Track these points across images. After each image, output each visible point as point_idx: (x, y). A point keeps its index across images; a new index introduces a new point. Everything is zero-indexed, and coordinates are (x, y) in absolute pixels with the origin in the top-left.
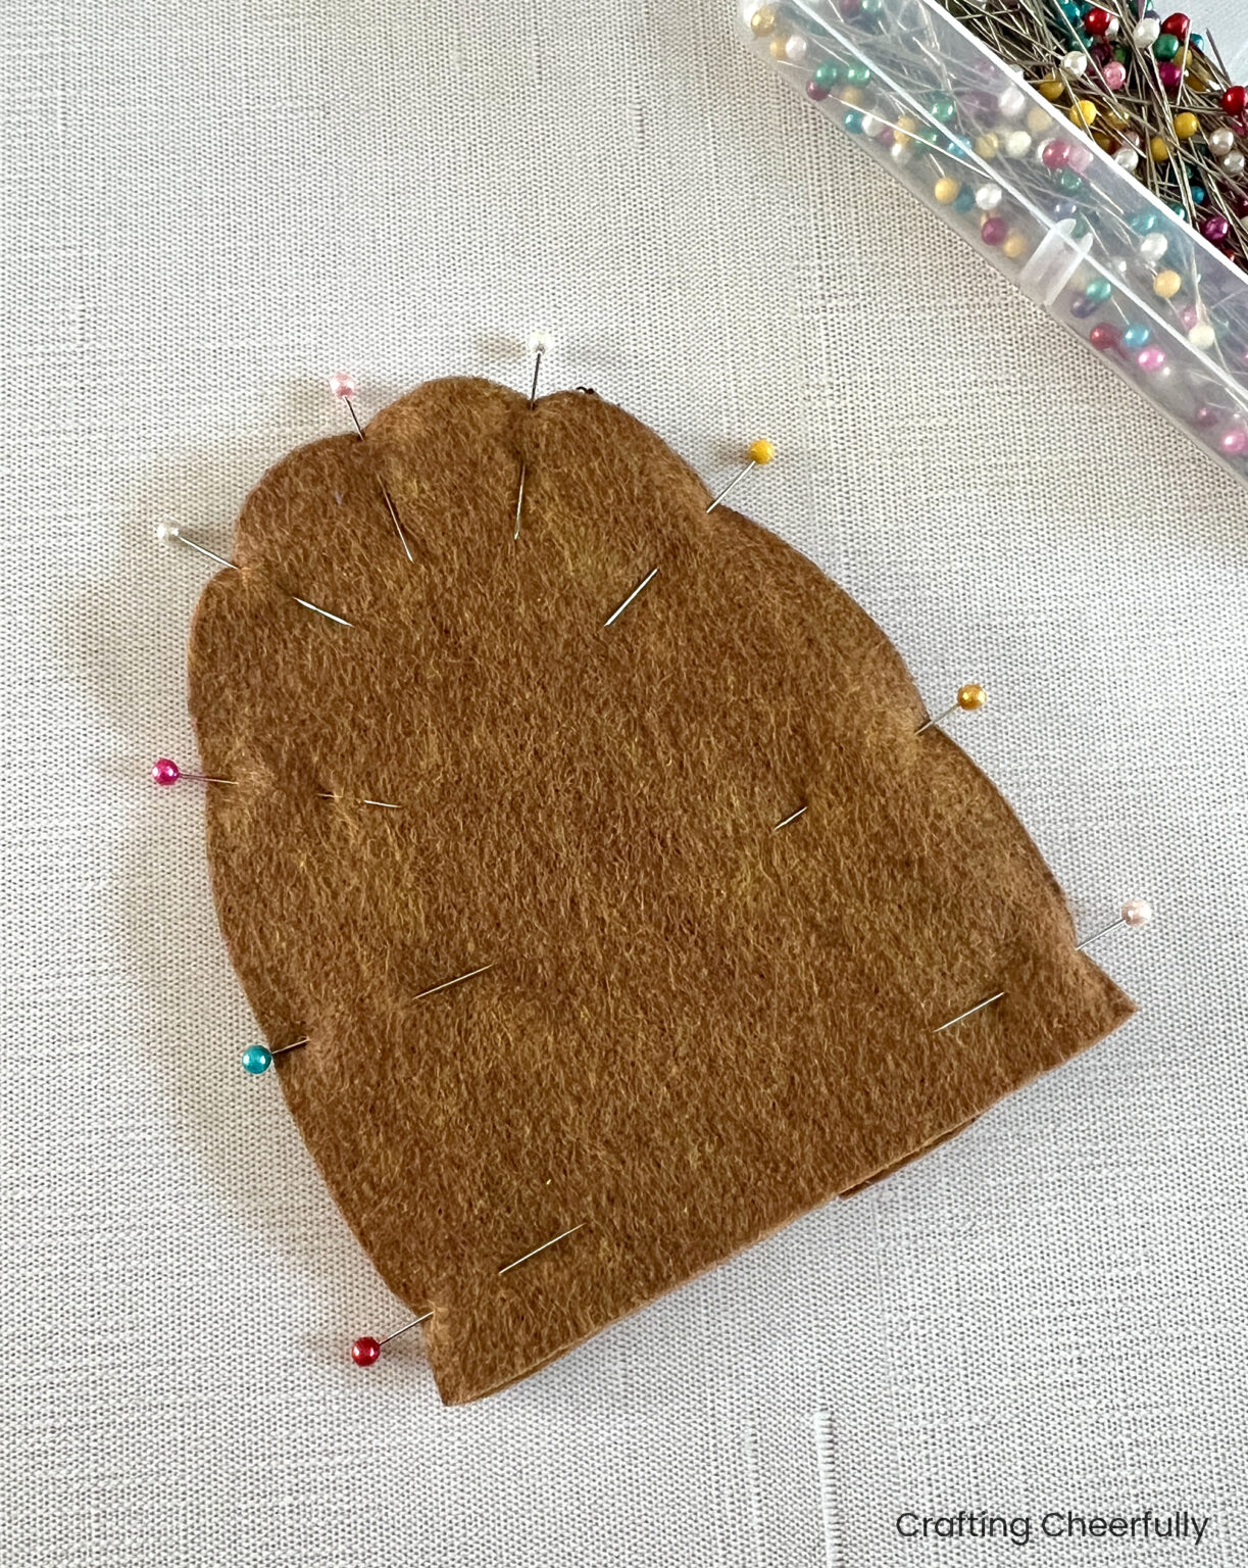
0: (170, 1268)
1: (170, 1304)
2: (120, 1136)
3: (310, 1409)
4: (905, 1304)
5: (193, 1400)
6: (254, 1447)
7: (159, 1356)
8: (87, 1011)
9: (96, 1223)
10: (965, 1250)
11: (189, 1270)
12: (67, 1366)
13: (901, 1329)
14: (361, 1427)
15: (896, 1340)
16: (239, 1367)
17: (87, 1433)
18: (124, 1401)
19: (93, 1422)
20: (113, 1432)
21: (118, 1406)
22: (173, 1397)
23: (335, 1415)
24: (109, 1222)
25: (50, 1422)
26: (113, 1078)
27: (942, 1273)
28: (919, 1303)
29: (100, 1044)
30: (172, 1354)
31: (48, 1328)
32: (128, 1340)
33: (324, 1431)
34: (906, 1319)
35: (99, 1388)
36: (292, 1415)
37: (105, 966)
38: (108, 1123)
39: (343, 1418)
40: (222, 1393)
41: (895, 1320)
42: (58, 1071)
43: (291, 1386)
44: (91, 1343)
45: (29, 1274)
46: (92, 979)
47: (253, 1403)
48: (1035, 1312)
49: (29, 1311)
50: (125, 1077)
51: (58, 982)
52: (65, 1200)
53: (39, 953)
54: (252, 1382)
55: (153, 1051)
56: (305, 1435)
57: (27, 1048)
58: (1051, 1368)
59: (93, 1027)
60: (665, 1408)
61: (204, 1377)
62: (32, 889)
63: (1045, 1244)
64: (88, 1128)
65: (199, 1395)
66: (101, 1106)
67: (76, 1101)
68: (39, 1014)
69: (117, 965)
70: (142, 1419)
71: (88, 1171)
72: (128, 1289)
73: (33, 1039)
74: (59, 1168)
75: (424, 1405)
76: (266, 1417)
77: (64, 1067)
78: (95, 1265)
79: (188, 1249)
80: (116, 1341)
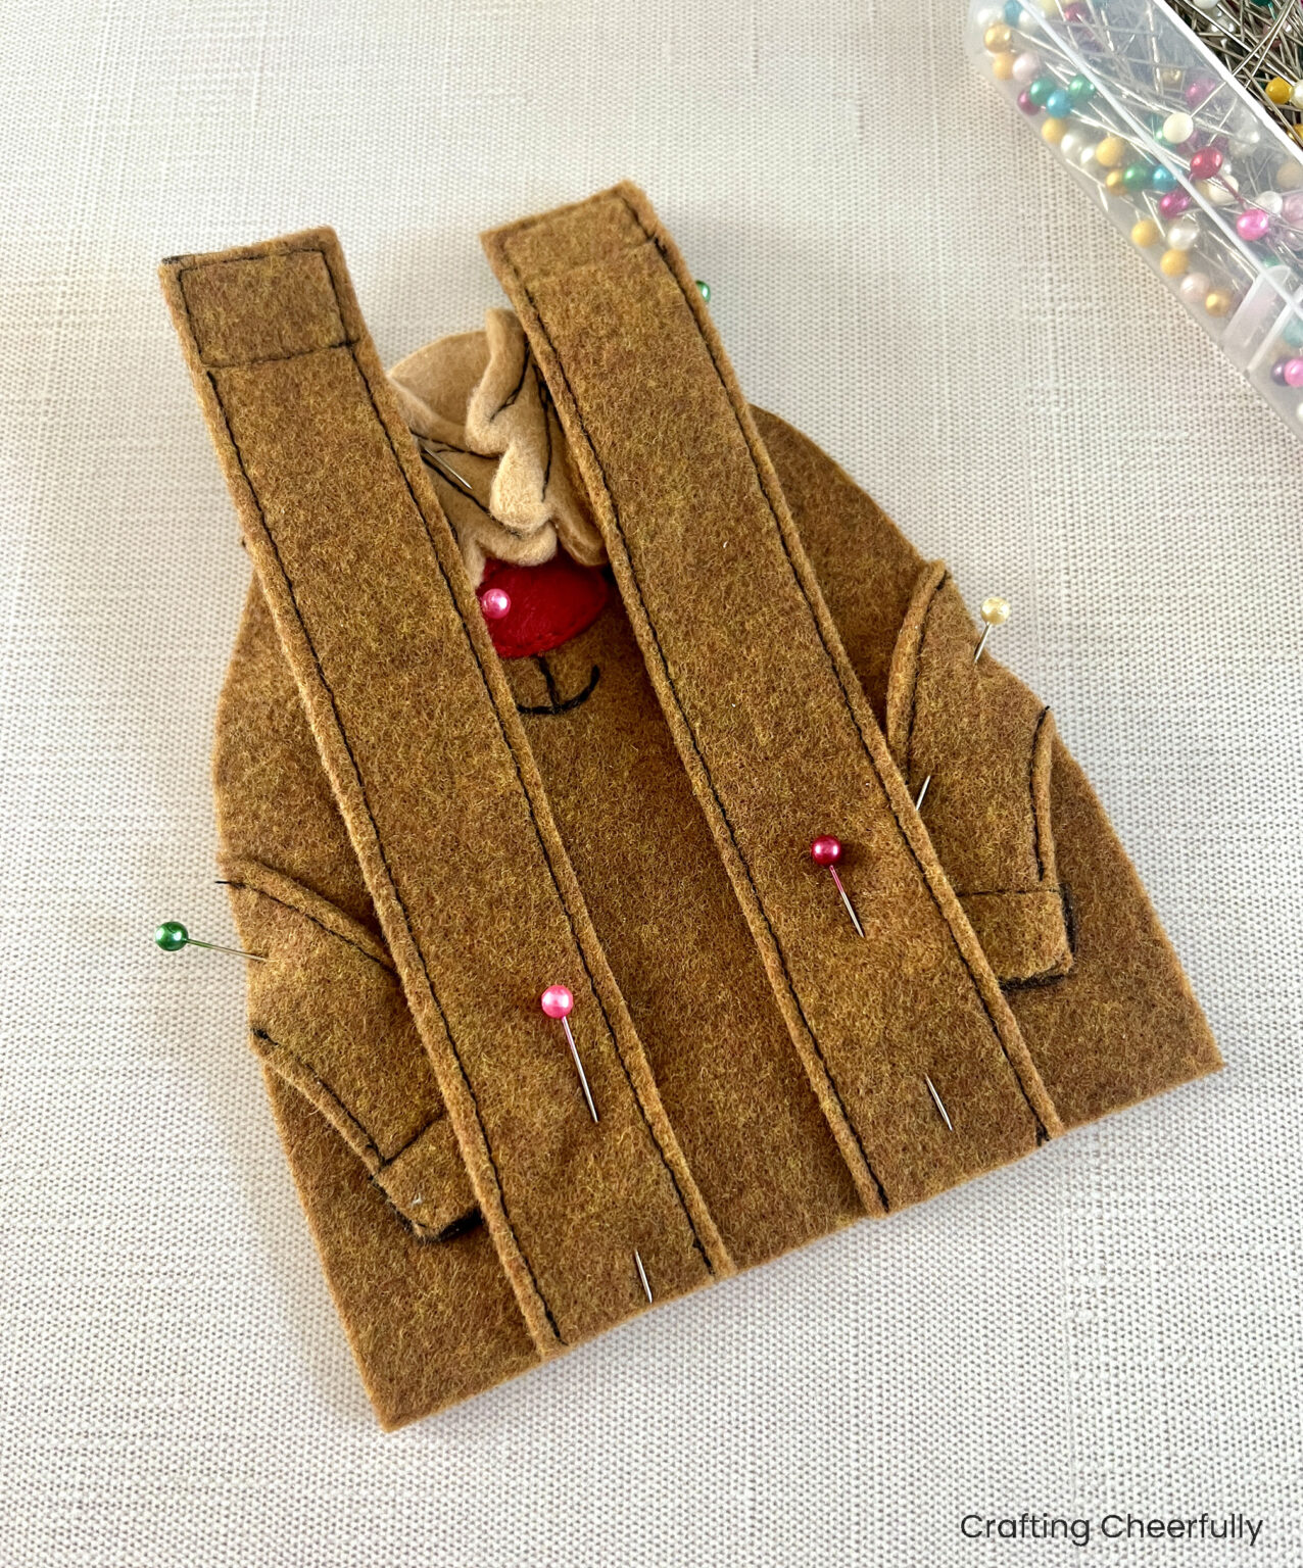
0: (233, 1326)
1: (229, 1368)
2: (193, 1167)
3: (377, 1511)
4: (1100, 1452)
5: (242, 1486)
6: (307, 1550)
7: (210, 1429)
8: (172, 1022)
9: (156, 1265)
10: (1177, 1391)
11: (254, 1330)
12: (105, 1430)
13: (1094, 1483)
14: (434, 1539)
15: (1088, 1496)
16: (299, 1451)
17: (118, 1513)
18: (164, 1479)
19: (125, 1501)
20: (147, 1514)
21: (157, 1484)
22: (219, 1480)
23: (405, 1521)
24: (170, 1265)
25: (77, 1495)
26: (193, 1100)
27: (1148, 1417)
28: (1118, 1453)
29: (183, 1060)
30: (224, 1429)
31: (89, 1383)
32: (177, 1406)
33: (390, 1539)
34: (1101, 1471)
35: (137, 1461)
36: (355, 1516)
37: (199, 972)
38: (181, 1152)
39: (414, 1526)
40: (277, 1482)
41: (1087, 1470)
42: (134, 1087)
43: (357, 1480)
44: (135, 1405)
45: (74, 1318)
46: (183, 987)
47: (311, 1496)
48: (1263, 1477)
49: (69, 1361)
50: (206, 1100)
51: (145, 987)
52: (125, 1236)
53: (128, 954)
54: (313, 1470)
55: (241, 1073)
56: (367, 1543)
57: (103, 1058)
58: (1280, 1550)
59: (178, 1041)
60: (799, 1554)
61: (258, 1460)
62: (129, 883)
63: (1278, 1393)
64: (159, 1155)
65: (250, 1481)
66: (176, 1131)
67: (149, 1122)
68: (121, 1022)
69: (211, 973)
70: (182, 1503)
71: (154, 1204)
72: (183, 1346)
73: (111, 1048)
74: (122, 1198)
75: (511, 1519)
76: (325, 1515)
77: (141, 1083)
78: (150, 1314)
79: (256, 1305)
80: (163, 1406)
